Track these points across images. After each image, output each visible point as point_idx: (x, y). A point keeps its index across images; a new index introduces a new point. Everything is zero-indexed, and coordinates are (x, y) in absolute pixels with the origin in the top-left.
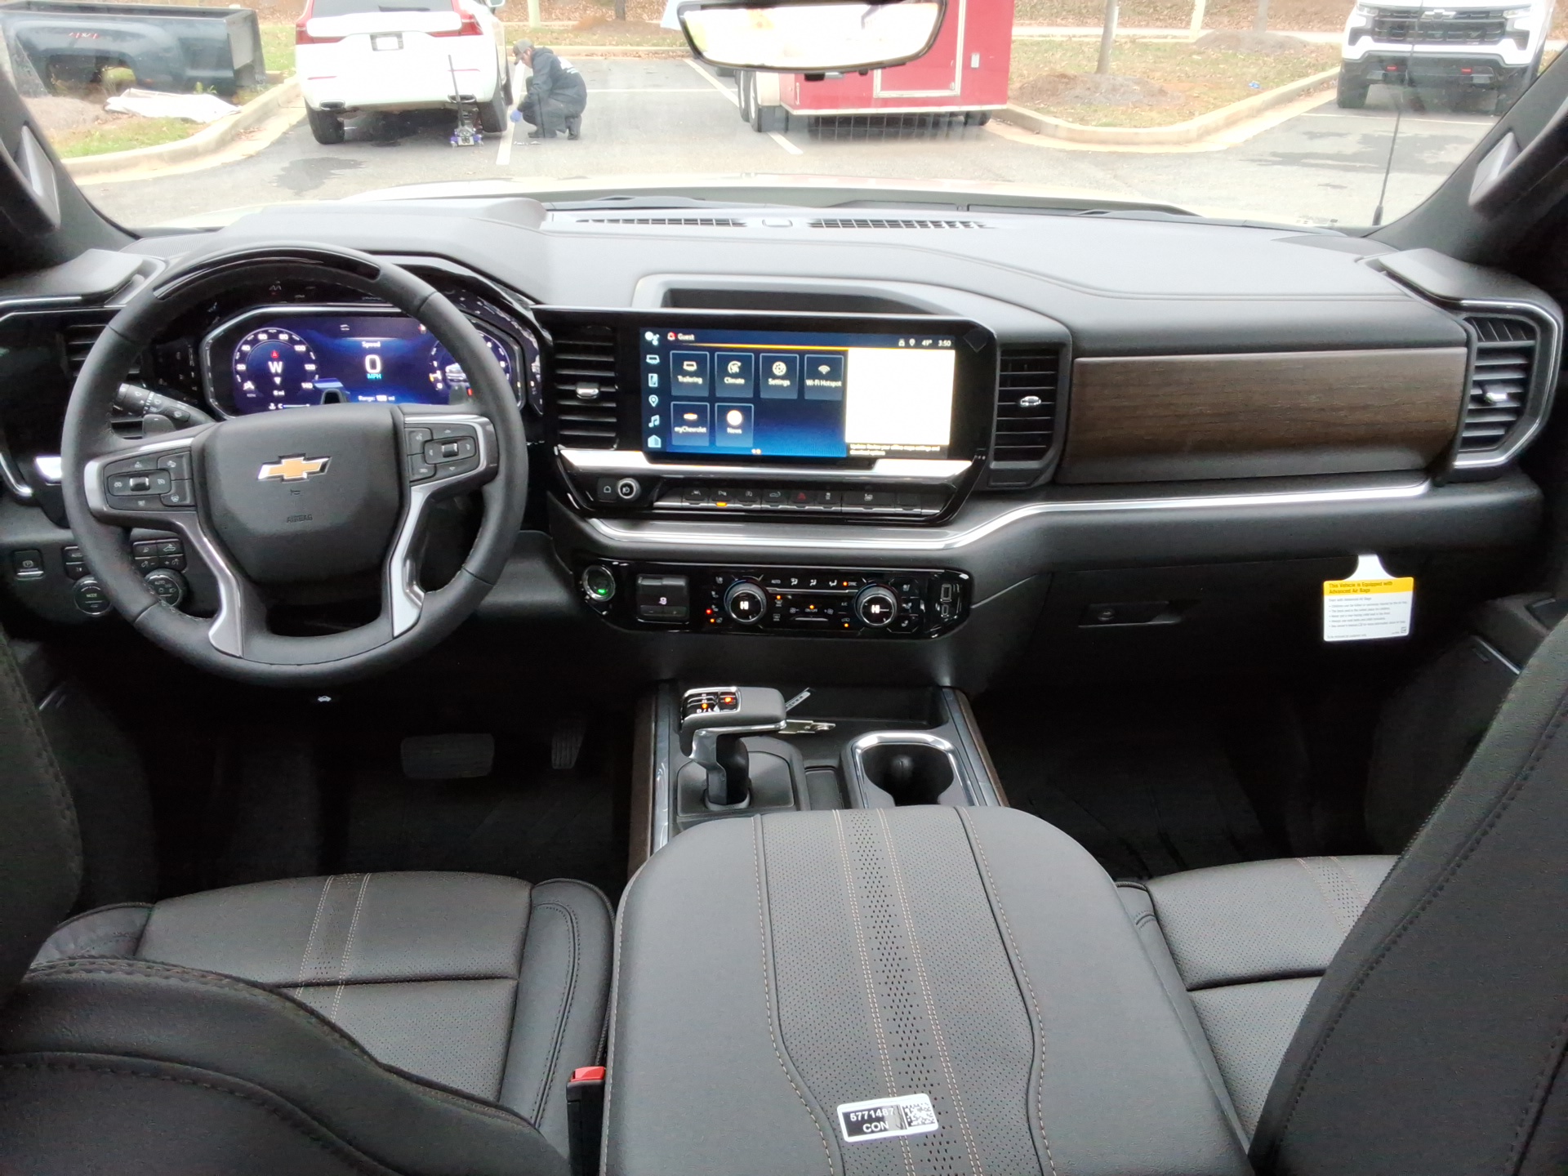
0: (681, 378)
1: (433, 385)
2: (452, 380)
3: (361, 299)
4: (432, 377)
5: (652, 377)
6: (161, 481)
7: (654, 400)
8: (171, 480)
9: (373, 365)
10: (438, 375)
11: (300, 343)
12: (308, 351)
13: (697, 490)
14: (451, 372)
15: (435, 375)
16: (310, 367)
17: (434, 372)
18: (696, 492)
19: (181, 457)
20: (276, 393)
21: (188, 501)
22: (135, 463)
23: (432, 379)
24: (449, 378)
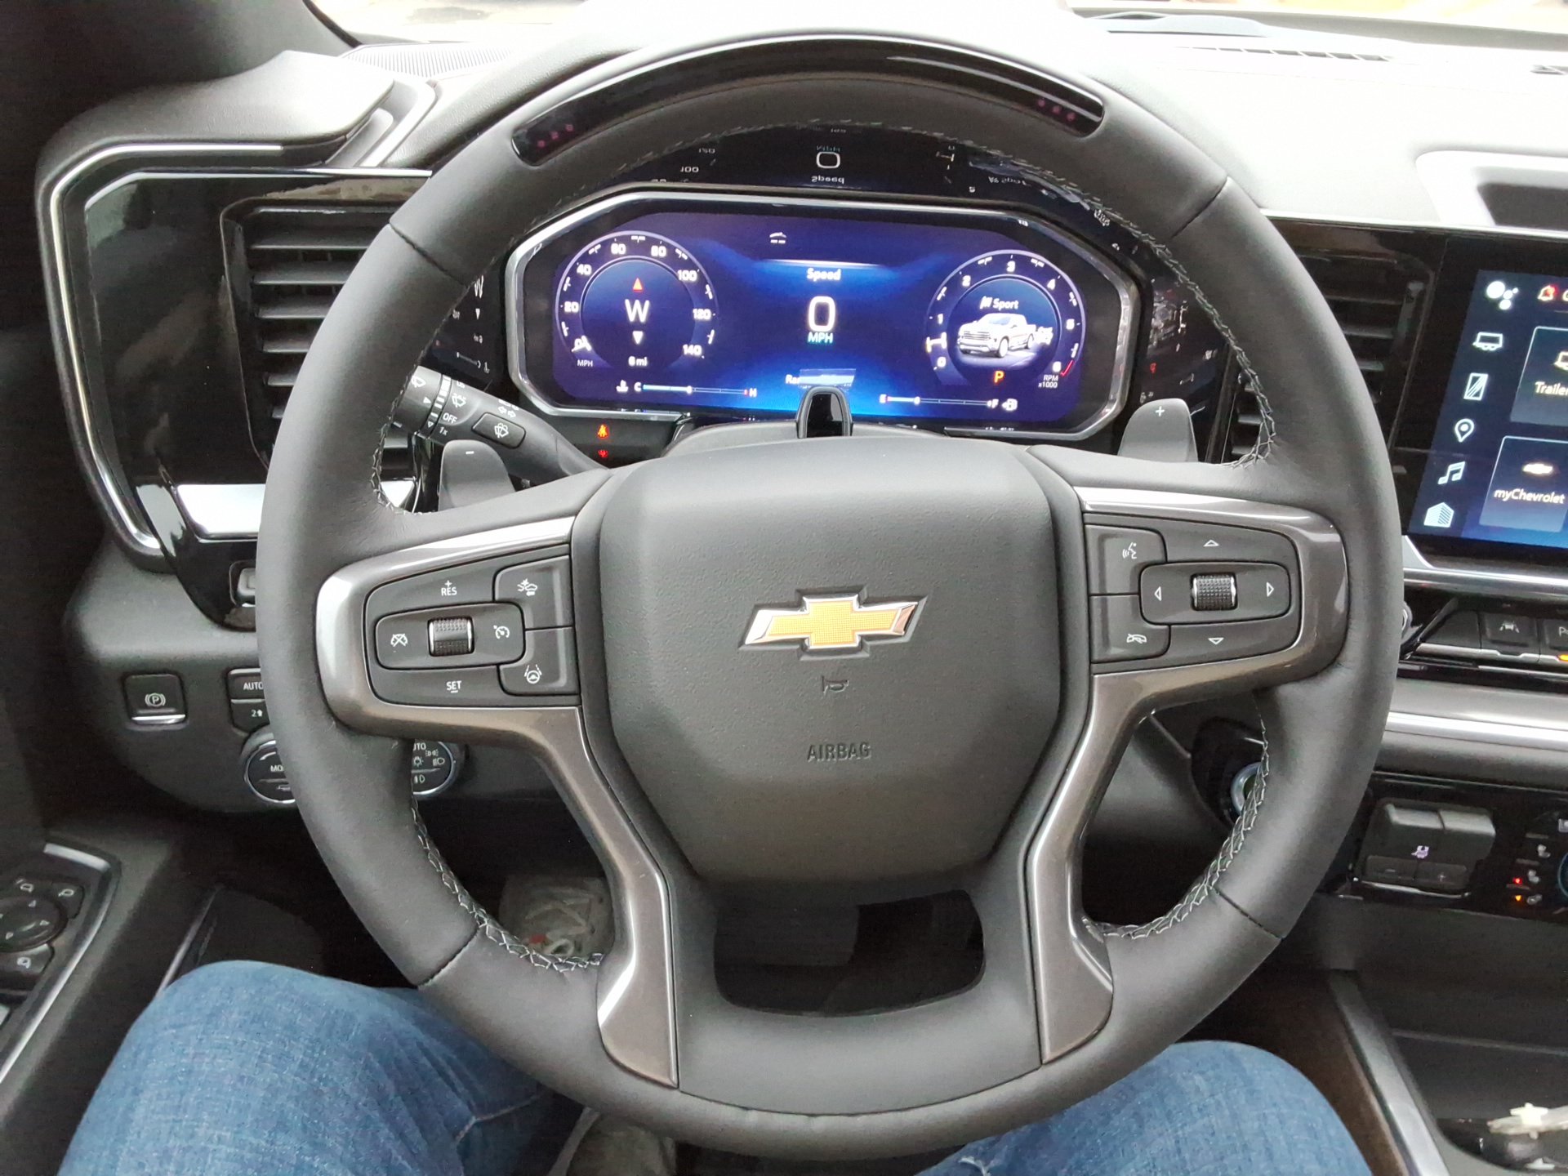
0: (1541, 387)
1: (928, 361)
2: (966, 352)
3: (809, 181)
4: (930, 344)
5: (1475, 380)
6: (501, 631)
7: (1464, 428)
8: (524, 630)
9: (822, 318)
10: (942, 341)
11: (688, 265)
12: (702, 281)
13: (1510, 621)
14: (968, 336)
15: (936, 341)
16: (702, 315)
17: (935, 336)
18: (1509, 626)
19: (549, 569)
20: (632, 361)
21: (563, 682)
22: (442, 584)
23: (929, 349)
24: (962, 347)
